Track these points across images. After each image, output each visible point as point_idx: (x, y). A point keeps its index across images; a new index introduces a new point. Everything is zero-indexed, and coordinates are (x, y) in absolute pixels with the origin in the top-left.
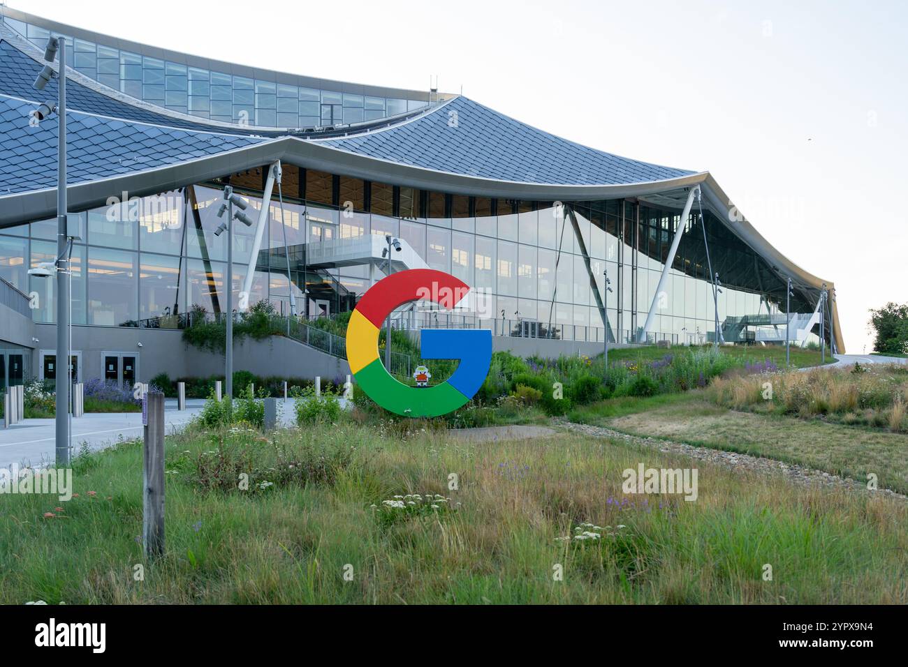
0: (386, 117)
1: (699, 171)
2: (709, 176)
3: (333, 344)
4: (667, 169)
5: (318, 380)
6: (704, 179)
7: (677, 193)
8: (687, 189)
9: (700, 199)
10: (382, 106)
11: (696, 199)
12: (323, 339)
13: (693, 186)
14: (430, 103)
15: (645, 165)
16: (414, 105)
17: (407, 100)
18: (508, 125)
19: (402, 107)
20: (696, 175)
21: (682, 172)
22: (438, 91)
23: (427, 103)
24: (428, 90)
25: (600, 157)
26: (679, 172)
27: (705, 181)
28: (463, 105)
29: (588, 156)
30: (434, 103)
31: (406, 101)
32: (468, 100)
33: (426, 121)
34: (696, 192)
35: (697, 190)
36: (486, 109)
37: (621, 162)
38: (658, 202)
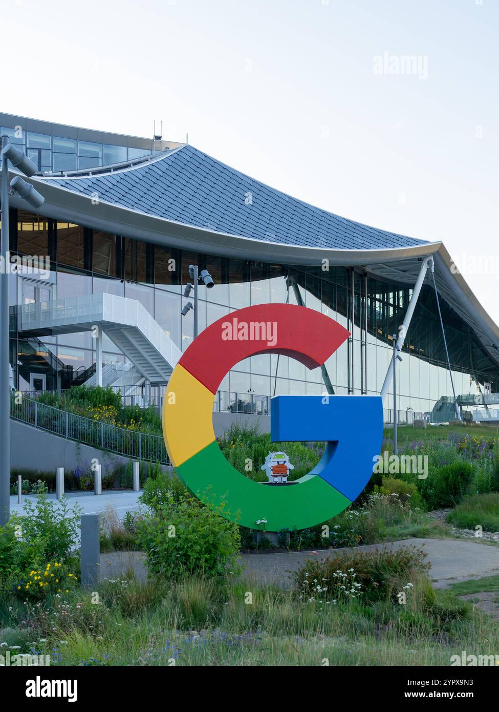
0: (103, 166)
1: (431, 241)
2: (442, 246)
3: (70, 425)
4: (401, 237)
5: (61, 472)
6: (437, 249)
7: (406, 264)
8: (420, 260)
9: (433, 271)
10: (98, 153)
11: (429, 271)
12: (55, 418)
13: (426, 256)
14: (154, 151)
15: (380, 232)
16: (135, 154)
17: (128, 147)
18: (240, 181)
19: (122, 155)
20: (428, 245)
21: (417, 241)
22: (163, 139)
23: (150, 152)
24: (151, 137)
25: (335, 221)
26: (414, 242)
27: (438, 252)
28: (191, 155)
29: (323, 219)
30: (158, 152)
31: (126, 148)
32: (196, 150)
33: (154, 168)
34: (429, 263)
35: (431, 260)
36: (216, 162)
37: (356, 227)
38: (384, 275)
